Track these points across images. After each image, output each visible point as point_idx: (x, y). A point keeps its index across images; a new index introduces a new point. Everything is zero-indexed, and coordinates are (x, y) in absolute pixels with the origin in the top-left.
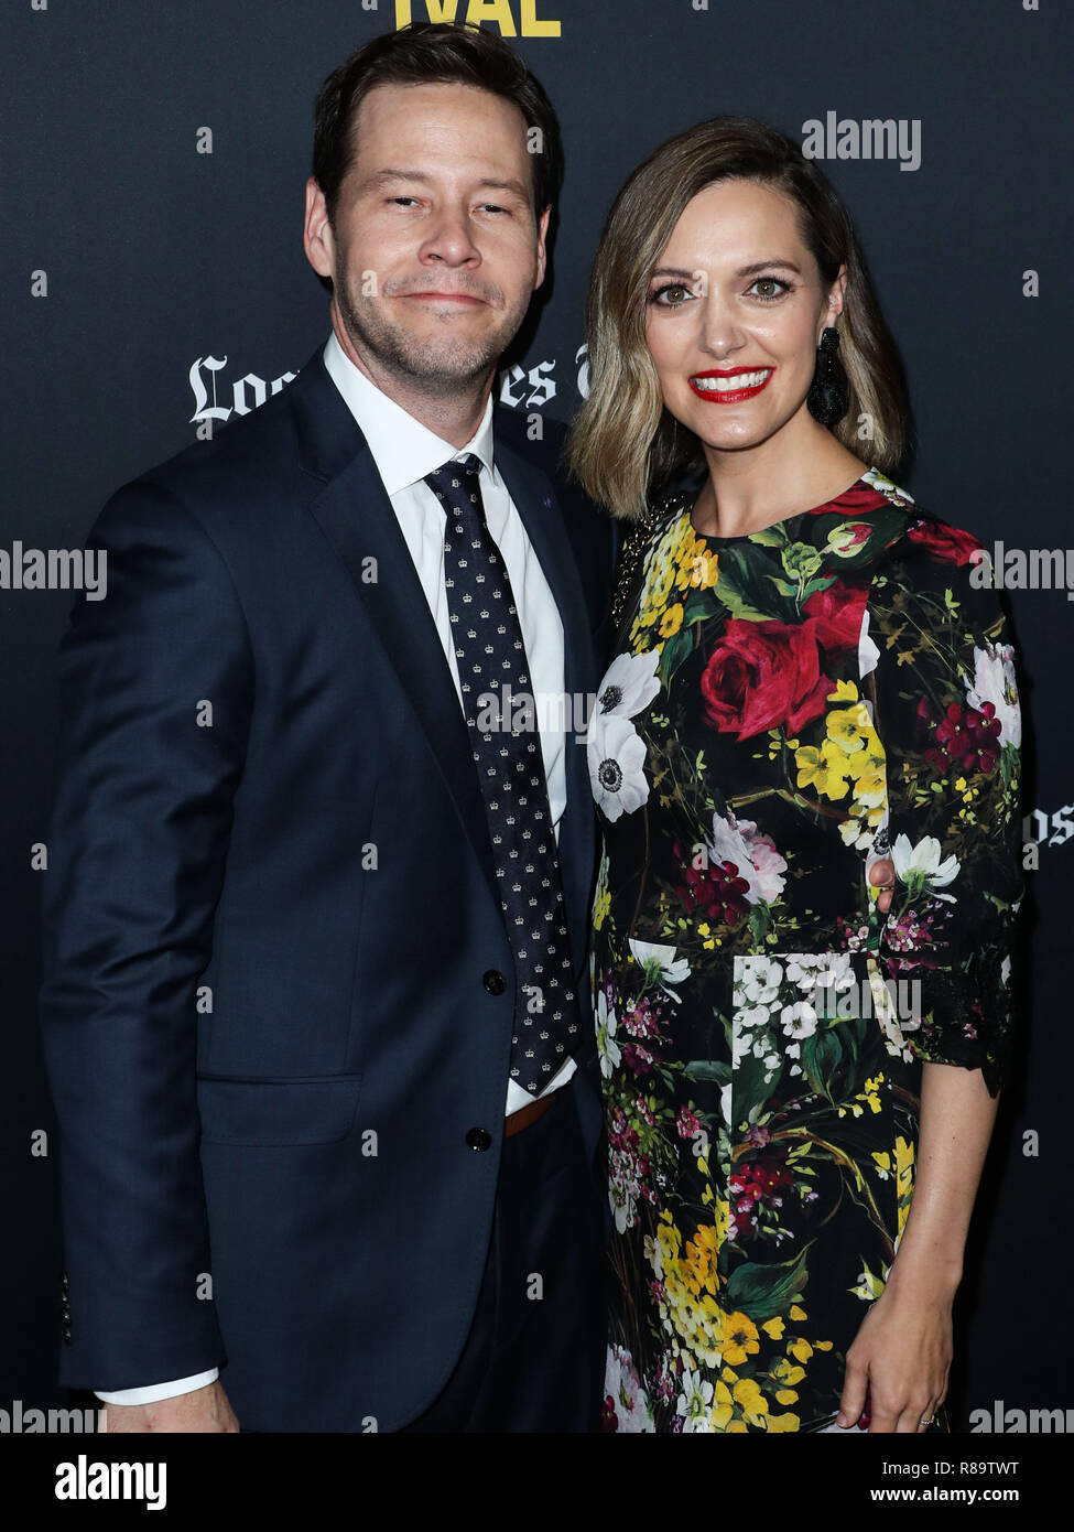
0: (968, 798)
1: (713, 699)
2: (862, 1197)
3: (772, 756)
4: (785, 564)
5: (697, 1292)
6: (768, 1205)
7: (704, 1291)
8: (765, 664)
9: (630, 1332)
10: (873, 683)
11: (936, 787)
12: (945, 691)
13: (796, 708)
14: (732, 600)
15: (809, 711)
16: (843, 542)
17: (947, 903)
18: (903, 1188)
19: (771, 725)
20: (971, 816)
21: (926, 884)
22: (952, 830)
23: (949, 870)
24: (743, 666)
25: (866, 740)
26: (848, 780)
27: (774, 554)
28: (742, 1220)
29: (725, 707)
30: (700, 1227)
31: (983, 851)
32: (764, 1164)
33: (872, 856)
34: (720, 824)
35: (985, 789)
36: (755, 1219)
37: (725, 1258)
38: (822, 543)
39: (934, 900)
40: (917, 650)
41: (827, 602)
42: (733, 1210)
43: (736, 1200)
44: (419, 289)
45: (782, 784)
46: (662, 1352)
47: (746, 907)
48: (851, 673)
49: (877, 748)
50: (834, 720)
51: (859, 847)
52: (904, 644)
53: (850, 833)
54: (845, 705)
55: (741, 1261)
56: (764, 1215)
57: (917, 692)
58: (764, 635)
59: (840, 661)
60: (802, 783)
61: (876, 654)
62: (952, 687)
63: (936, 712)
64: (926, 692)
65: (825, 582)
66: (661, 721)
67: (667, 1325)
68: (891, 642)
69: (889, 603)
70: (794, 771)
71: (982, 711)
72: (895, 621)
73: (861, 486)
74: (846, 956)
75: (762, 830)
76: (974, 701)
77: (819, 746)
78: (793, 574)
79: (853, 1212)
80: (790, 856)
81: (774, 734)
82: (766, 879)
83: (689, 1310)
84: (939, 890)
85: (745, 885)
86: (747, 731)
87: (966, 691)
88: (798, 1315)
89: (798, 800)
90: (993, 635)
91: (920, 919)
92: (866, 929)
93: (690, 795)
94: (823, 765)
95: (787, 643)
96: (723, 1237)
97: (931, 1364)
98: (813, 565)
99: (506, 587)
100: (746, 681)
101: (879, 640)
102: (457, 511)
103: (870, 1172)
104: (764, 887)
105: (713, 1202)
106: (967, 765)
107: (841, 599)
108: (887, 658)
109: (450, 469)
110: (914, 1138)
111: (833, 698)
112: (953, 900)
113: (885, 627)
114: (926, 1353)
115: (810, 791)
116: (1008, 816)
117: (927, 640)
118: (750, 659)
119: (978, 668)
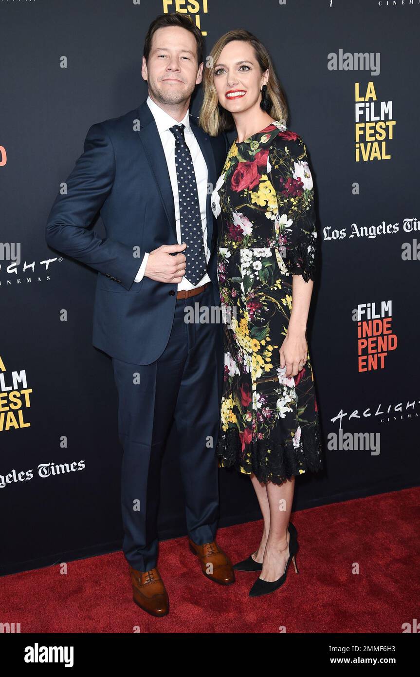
0: (294, 203)
1: (233, 183)
2: (281, 310)
3: (245, 196)
4: (251, 147)
5: (244, 335)
6: (257, 312)
7: (246, 335)
8: (245, 173)
9: (230, 347)
10: (271, 175)
11: (285, 201)
12: (287, 175)
13: (251, 183)
14: (240, 158)
15: (255, 183)
16: (264, 139)
17: (289, 232)
18: (290, 307)
19: (245, 188)
20: (296, 208)
21: (284, 227)
22: (290, 212)
23: (290, 223)
24: (240, 174)
25: (270, 190)
26: (266, 201)
27: (249, 144)
28: (251, 316)
29: (235, 184)
30: (241, 319)
31: (300, 218)
32: (254, 301)
33: (276, 221)
34: (234, 214)
35: (299, 201)
36: (254, 316)
37: (249, 325)
38: (259, 140)
39: (286, 231)
40: (279, 164)
41: (260, 155)
42: (249, 314)
43: (249, 311)
44: (165, 78)
45: (248, 203)
46: (238, 351)
47: (243, 236)
48: (265, 173)
49: (274, 192)
50: (261, 185)
51: (272, 219)
52: (276, 163)
53: (268, 215)
54: (264, 181)
55: (253, 326)
56: (257, 315)
57: (280, 176)
58: (245, 165)
59: (262, 170)
60: (253, 202)
61: (271, 167)
62: (289, 174)
63: (285, 180)
64: (282, 175)
65: (259, 150)
66: (223, 190)
67: (238, 344)
68: (273, 163)
69: (273, 153)
70: (251, 199)
71: (297, 179)
72: (274, 158)
73: (272, 125)
74: (269, 248)
75: (244, 215)
76: (295, 177)
77: (257, 192)
78: (252, 149)
79: (279, 314)
80: (253, 222)
81: (246, 190)
82: (247, 228)
83: (243, 340)
84: (287, 228)
85: (242, 231)
86: (239, 190)
87: (293, 174)
88: (268, 339)
89: (252, 207)
90: (299, 159)
91: (284, 236)
92: (275, 241)
93: (227, 208)
94: (259, 197)
95: (250, 167)
96: (248, 321)
97: (300, 352)
98: (257, 146)
99: (190, 157)
100: (240, 177)
101: (271, 163)
102: (177, 137)
103: (281, 304)
104: (247, 231)
105: (243, 313)
106: (294, 195)
107: (262, 153)
108: (273, 167)
109: (176, 127)
110: (291, 294)
111: (261, 180)
112: (291, 231)
113: (272, 159)
114: (297, 348)
115: (255, 204)
116: (308, 209)
117: (281, 161)
118: (242, 172)
119: (295, 168)
